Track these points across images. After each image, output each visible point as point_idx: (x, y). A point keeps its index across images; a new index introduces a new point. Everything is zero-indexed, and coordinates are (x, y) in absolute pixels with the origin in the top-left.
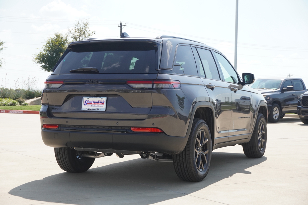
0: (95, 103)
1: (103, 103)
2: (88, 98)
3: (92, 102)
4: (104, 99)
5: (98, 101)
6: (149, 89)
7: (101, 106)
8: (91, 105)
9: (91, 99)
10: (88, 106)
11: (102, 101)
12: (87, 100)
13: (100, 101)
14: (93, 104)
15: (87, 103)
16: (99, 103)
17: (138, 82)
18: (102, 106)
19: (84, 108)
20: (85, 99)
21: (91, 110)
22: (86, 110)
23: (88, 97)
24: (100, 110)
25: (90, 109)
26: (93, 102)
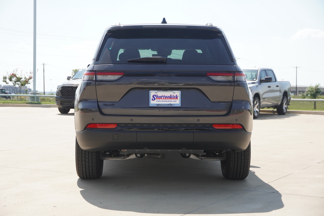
0: (166, 97)
1: (177, 98)
2: (156, 93)
3: (162, 96)
4: (178, 93)
5: (169, 95)
6: (229, 82)
7: (174, 101)
8: (161, 100)
9: (160, 93)
10: (157, 101)
11: (175, 95)
12: (156, 94)
13: (172, 96)
14: (164, 99)
15: (156, 97)
16: (171, 98)
17: (216, 74)
18: (176, 101)
19: (153, 103)
20: (152, 93)
21: (162, 106)
22: (156, 106)
23: (157, 91)
24: (173, 106)
25: (160, 105)
26: (164, 97)
